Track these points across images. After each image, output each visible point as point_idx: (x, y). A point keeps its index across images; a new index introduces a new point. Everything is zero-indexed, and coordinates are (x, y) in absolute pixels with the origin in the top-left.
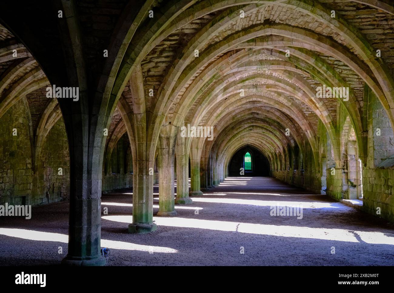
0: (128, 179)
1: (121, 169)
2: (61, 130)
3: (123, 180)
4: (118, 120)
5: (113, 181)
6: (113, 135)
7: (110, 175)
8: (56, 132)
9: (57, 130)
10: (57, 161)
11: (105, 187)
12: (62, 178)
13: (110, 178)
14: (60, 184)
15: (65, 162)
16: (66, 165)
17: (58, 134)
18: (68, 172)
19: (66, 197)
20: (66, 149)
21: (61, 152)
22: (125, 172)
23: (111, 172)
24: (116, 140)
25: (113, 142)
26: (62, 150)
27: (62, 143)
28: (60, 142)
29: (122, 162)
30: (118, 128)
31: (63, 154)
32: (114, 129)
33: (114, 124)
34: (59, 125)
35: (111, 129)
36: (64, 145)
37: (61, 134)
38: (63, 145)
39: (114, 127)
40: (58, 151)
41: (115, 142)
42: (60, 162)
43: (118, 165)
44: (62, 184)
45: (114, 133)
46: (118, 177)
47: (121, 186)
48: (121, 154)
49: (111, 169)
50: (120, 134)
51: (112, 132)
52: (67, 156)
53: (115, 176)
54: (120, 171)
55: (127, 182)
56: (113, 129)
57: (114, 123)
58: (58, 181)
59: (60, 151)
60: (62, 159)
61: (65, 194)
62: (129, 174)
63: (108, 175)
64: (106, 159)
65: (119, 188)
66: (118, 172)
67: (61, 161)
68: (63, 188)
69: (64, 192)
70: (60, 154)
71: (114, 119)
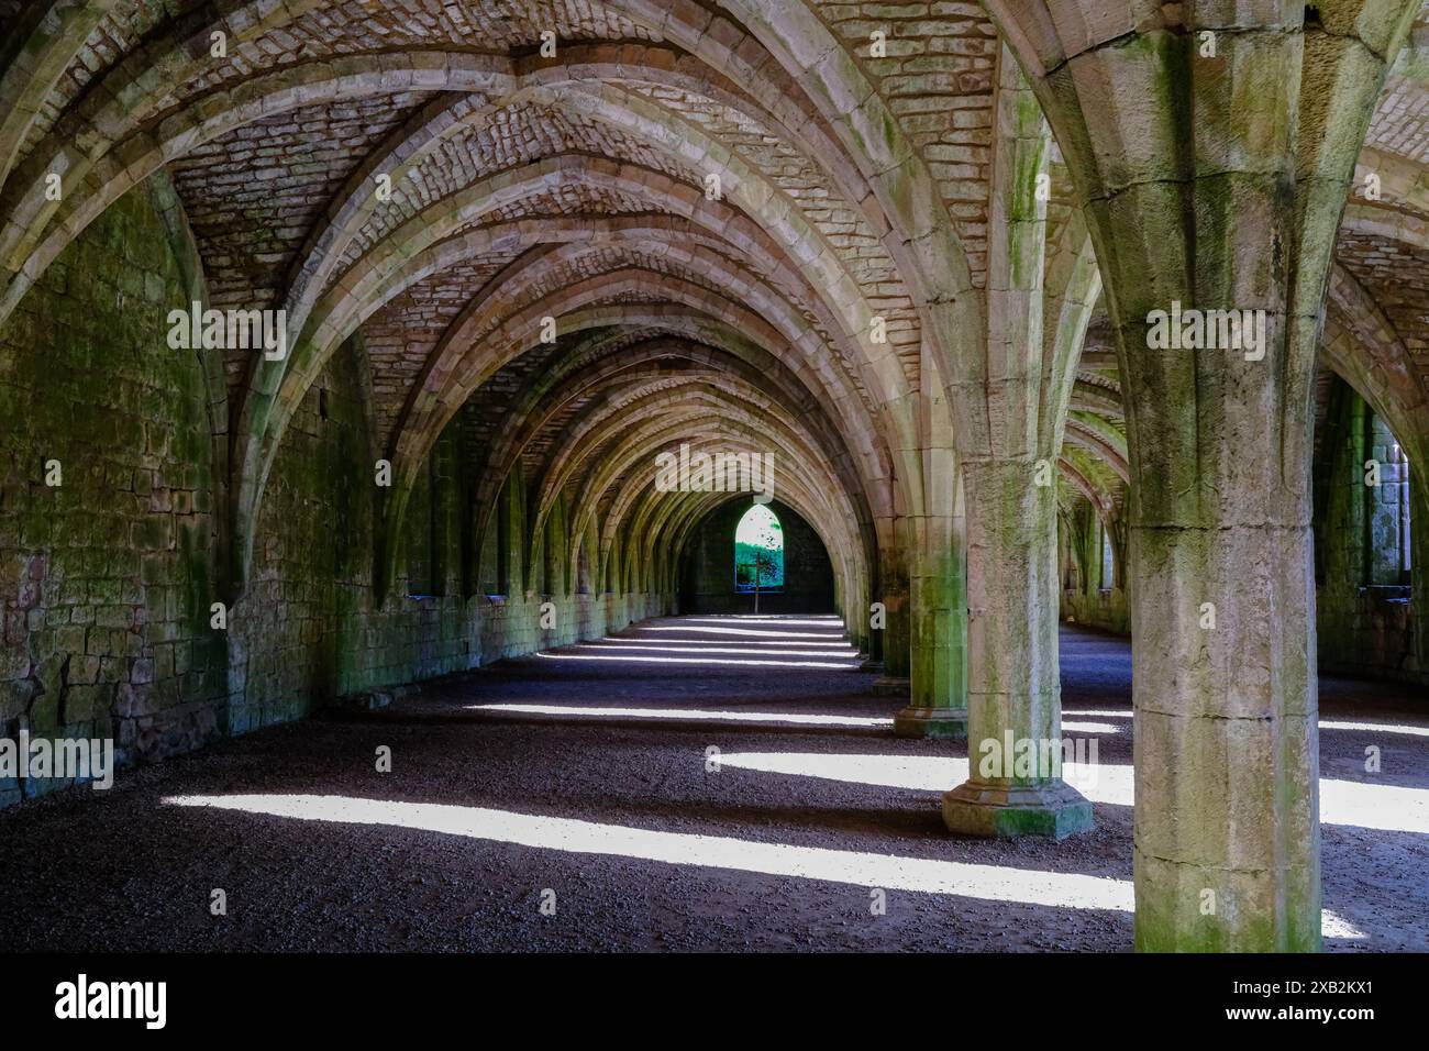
0: (478, 624)
1: (451, 577)
2: (126, 319)
3: (458, 628)
4: (453, 310)
5: (414, 633)
6: (423, 393)
7: (399, 604)
8: (91, 326)
9: (97, 316)
10: (93, 517)
11: (377, 669)
12: (123, 623)
13: (399, 618)
14: (109, 665)
15: (147, 522)
16: (155, 545)
17: (101, 342)
18: (165, 588)
19: (155, 746)
20: (158, 440)
21: (122, 459)
22: (467, 589)
23: (404, 592)
24: (440, 419)
25: (420, 431)
26: (128, 443)
27: (132, 400)
28: (117, 396)
29: (451, 543)
30: (452, 353)
31: (134, 469)
32: (431, 358)
33: (427, 331)
34: (114, 288)
35: (415, 358)
36: (145, 416)
37: (125, 342)
38: (135, 418)
39: (428, 347)
40: (98, 451)
41: (431, 435)
42: (117, 521)
43: (436, 554)
44: (130, 663)
45: (428, 381)
46: (435, 616)
47: (447, 662)
48: (450, 499)
49: (404, 575)
50: (457, 387)
51: (415, 377)
52: (161, 490)
53: (423, 609)
54: (443, 584)
55: (474, 640)
56: (422, 358)
57: (431, 325)
58: (98, 646)
59: (118, 450)
60: (128, 505)
61: (147, 723)
62: (481, 601)
63: (389, 607)
64: (385, 521)
65: (439, 672)
66: (436, 591)
67: (120, 512)
68: (134, 686)
69: (140, 712)
70: (112, 466)
71: (432, 300)
